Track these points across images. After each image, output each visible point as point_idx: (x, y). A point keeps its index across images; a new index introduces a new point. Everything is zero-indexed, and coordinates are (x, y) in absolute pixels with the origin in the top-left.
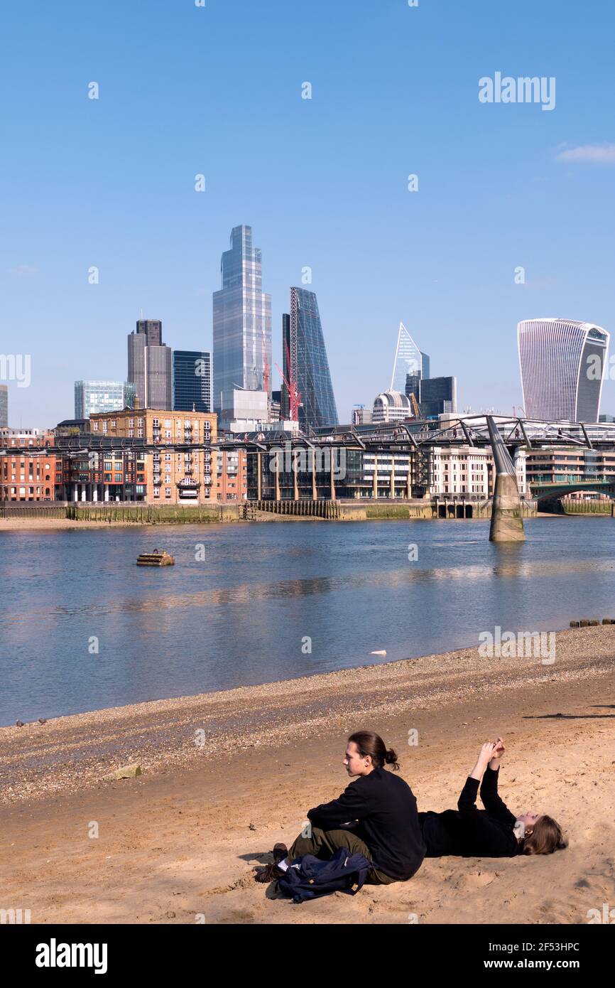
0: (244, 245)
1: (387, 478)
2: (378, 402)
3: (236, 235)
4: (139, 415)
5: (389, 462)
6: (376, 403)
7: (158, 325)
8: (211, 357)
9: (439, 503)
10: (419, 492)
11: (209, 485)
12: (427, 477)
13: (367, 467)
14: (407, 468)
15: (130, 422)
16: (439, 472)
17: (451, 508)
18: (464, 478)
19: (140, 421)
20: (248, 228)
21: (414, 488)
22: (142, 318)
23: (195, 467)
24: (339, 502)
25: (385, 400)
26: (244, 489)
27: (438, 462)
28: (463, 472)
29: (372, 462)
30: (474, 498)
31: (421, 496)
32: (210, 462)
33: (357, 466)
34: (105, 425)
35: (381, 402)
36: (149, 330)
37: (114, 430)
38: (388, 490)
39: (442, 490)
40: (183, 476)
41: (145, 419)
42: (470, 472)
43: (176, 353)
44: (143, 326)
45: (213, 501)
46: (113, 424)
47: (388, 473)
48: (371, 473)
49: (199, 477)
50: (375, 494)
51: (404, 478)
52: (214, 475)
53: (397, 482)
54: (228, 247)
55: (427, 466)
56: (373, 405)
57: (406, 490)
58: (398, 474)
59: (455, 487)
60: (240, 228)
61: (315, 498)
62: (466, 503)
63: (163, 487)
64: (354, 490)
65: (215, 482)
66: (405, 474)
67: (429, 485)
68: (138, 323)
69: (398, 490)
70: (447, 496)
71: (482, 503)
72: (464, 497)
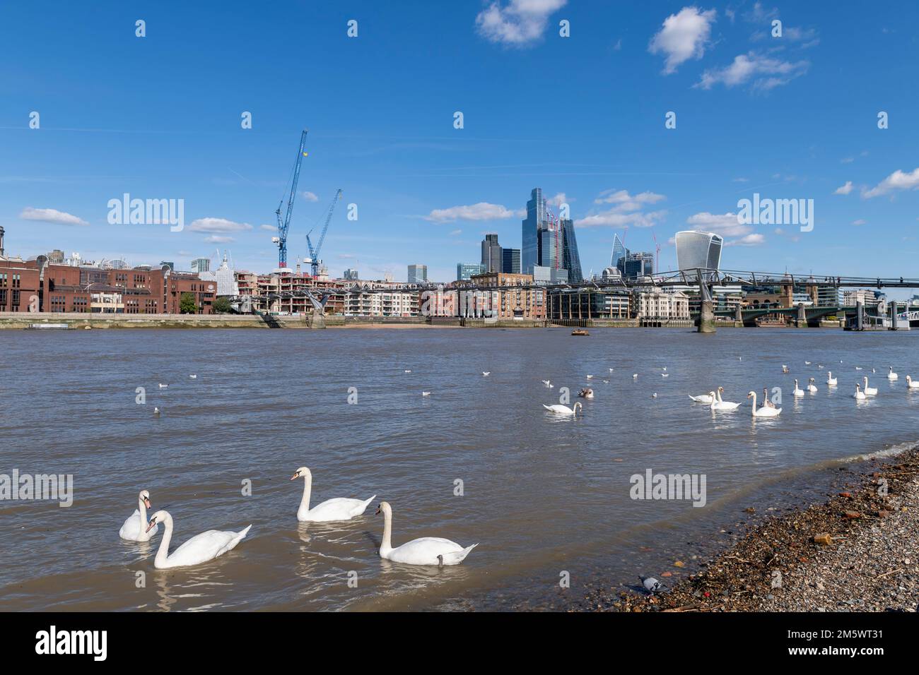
0: (538, 198)
1: (617, 308)
2: (605, 272)
3: (534, 193)
4: (495, 276)
5: (618, 300)
6: (603, 273)
7: (496, 236)
8: (521, 252)
9: (644, 321)
10: (634, 315)
11: (528, 311)
12: (637, 308)
13: (607, 302)
14: (628, 303)
15: (490, 280)
16: (644, 305)
17: (650, 324)
18: (657, 308)
19: (495, 279)
20: (540, 189)
21: (631, 313)
22: (489, 233)
23: (522, 301)
24: (593, 320)
25: (608, 272)
26: (546, 313)
27: (643, 300)
28: (656, 306)
29: (610, 300)
30: (662, 319)
31: (634, 317)
32: (529, 299)
33: (602, 302)
34: (477, 281)
35: (606, 272)
36: (491, 239)
37: (482, 283)
38: (618, 314)
39: (645, 315)
40: (516, 306)
41: (497, 278)
42: (660, 305)
43: (504, 250)
44: (489, 237)
45: (531, 318)
46: (482, 280)
47: (618, 306)
48: (609, 306)
49: (523, 307)
50: (611, 316)
51: (626, 308)
52: (531, 306)
53: (622, 310)
54: (530, 199)
55: (637, 302)
56: (602, 274)
57: (627, 314)
58: (623, 306)
59: (652, 313)
60: (536, 190)
61: (580, 318)
62: (658, 321)
63: (506, 311)
64: (601, 314)
65: (532, 309)
66: (626, 306)
67: (639, 312)
68: (487, 236)
69: (623, 315)
70: (648, 318)
71: (666, 321)
72: (656, 318)
